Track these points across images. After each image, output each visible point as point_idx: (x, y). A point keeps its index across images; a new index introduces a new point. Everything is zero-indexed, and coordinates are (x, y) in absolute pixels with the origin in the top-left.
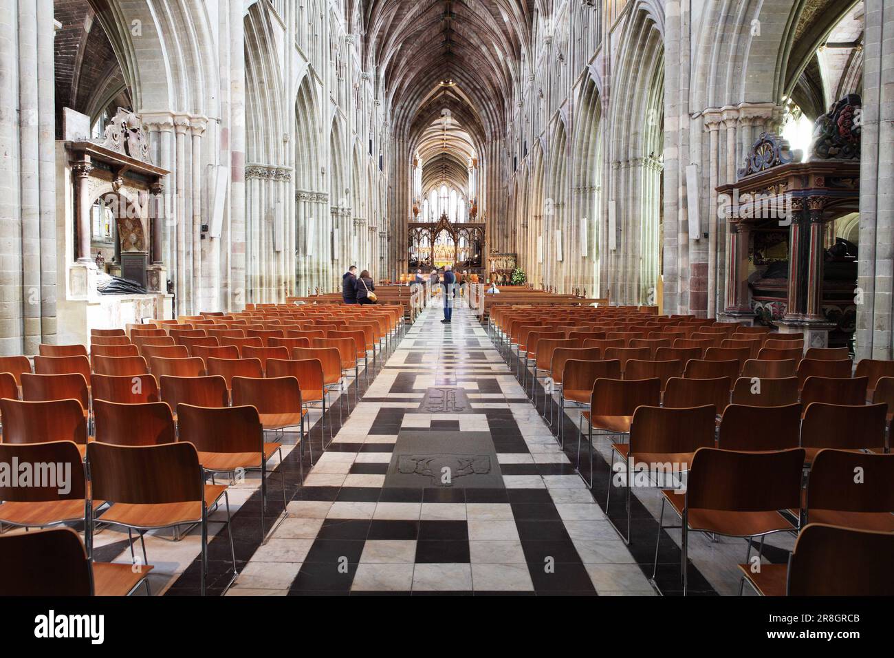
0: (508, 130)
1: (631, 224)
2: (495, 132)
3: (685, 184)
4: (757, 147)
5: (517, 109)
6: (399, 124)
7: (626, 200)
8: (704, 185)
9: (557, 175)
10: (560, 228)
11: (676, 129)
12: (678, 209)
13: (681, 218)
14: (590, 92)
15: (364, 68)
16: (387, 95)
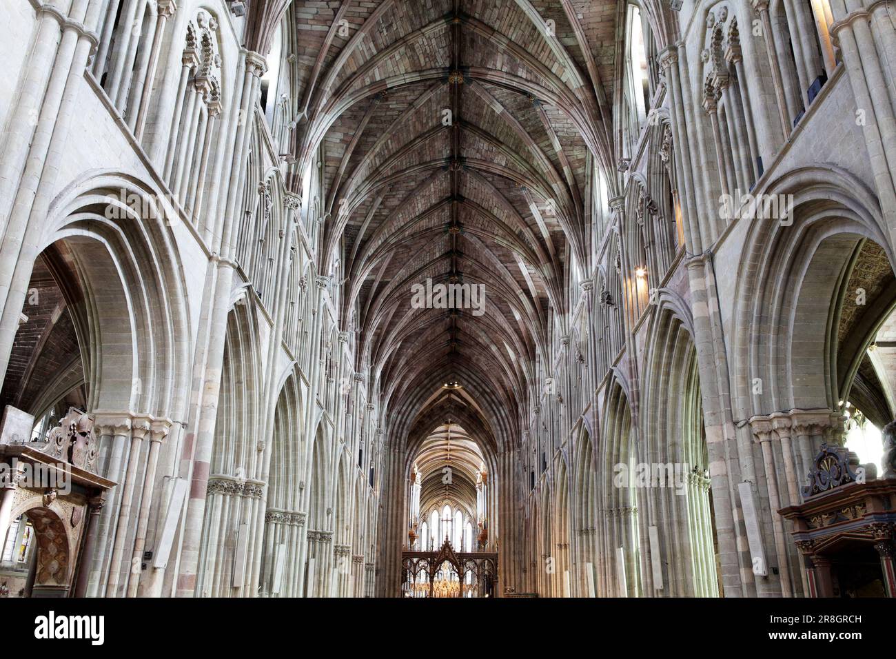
0: (523, 440)
1: (679, 555)
2: (508, 442)
3: (739, 506)
4: (820, 461)
5: (533, 416)
6: (395, 431)
7: (670, 524)
8: (763, 507)
9: (584, 494)
10: (591, 560)
11: (720, 439)
12: (735, 537)
13: (740, 549)
14: (617, 396)
15: (358, 367)
16: (382, 398)
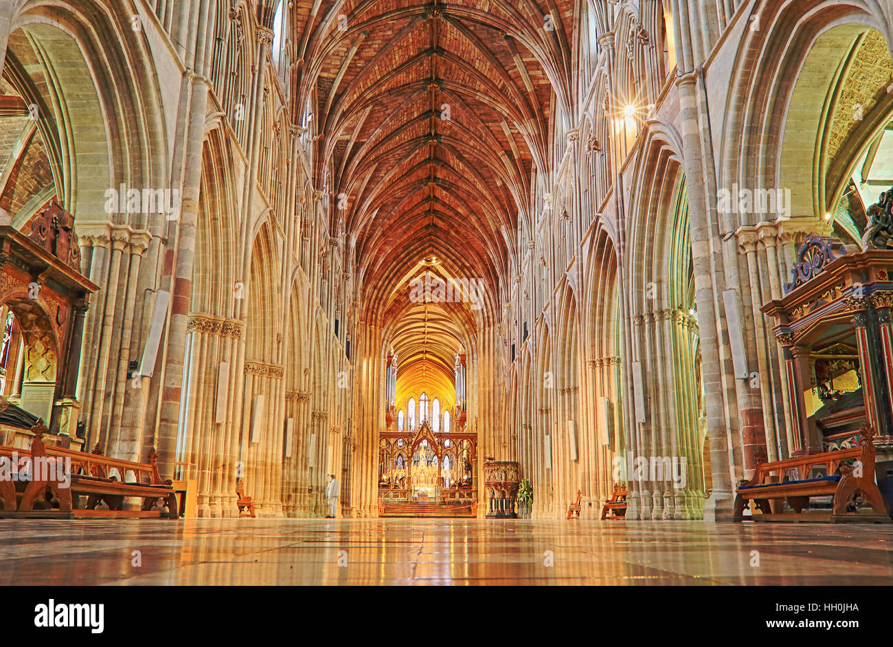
0: (504, 314)
1: (661, 389)
2: (488, 317)
3: (723, 316)
4: (804, 253)
5: (514, 287)
6: (371, 307)
7: (654, 360)
8: (746, 314)
9: (566, 353)
10: (573, 418)
11: (706, 254)
12: (718, 347)
13: (722, 357)
14: (601, 245)
15: (333, 232)
16: (358, 271)
